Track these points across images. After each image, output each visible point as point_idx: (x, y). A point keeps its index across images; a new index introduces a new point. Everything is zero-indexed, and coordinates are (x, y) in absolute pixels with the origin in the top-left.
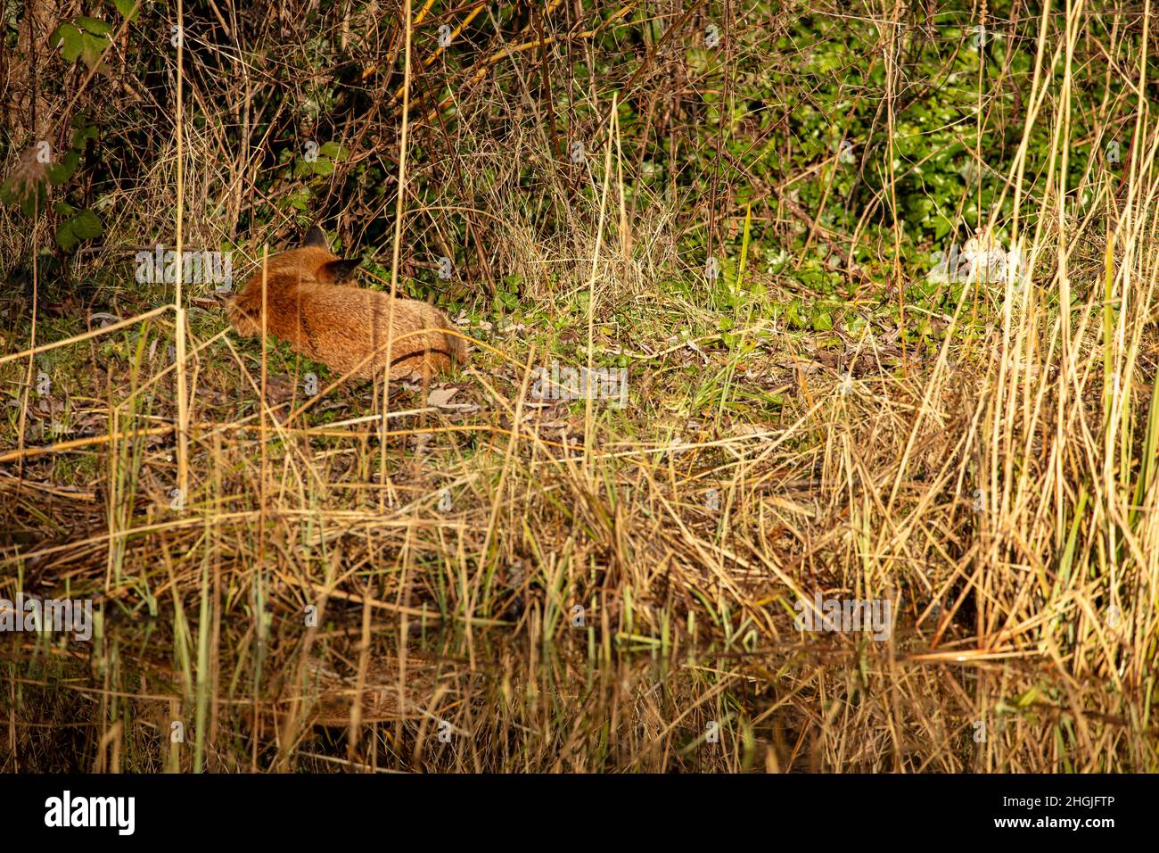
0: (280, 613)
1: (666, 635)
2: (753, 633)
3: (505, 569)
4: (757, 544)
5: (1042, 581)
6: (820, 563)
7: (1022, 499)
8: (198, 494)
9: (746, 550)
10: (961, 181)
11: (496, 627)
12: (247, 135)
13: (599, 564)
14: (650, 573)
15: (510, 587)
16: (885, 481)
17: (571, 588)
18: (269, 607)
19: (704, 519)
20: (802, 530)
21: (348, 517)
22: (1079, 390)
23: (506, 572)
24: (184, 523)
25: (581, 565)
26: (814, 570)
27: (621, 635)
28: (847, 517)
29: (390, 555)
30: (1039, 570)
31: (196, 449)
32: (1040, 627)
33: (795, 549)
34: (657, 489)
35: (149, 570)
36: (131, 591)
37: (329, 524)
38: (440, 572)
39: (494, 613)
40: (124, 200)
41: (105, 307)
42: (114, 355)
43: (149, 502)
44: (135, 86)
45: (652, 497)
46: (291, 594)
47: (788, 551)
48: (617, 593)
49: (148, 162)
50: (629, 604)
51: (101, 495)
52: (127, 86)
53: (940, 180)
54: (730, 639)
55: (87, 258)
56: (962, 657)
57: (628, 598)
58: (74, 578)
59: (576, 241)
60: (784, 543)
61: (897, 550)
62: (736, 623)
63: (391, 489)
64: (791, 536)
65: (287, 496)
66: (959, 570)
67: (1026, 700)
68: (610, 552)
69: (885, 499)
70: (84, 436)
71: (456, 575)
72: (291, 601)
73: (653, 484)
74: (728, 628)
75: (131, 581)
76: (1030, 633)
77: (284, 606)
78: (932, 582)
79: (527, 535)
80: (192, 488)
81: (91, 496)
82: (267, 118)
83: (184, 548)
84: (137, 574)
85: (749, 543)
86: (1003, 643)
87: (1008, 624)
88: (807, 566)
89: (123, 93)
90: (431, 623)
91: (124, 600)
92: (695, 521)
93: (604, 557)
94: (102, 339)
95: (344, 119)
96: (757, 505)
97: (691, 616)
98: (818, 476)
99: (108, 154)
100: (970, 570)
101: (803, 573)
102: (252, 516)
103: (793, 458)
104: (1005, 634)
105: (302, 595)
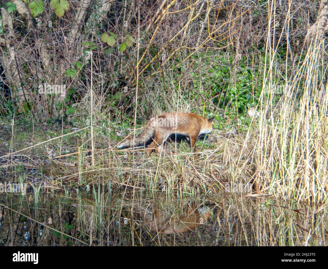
0: (114, 189)
1: (193, 192)
2: (211, 192)
3: (159, 179)
4: (210, 173)
5: (269, 180)
6: (223, 177)
7: (265, 163)
8: (96, 165)
9: (208, 174)
10: (246, 98)
11: (158, 191)
12: (102, 92)
13: (178, 178)
14: (189, 180)
15: (160, 183)
16: (237, 160)
17: (173, 183)
18: (111, 188)
19: (199, 168)
20: (219, 170)
21: (127, 169)
22: (276, 140)
23: (159, 180)
24: (93, 170)
25: (175, 178)
26: (222, 178)
27: (184, 192)
28: (229, 167)
29: (135, 177)
30: (269, 177)
31: (95, 155)
32: (269, 189)
33: (218, 174)
34: (190, 162)
35: (87, 180)
36: (83, 184)
37: (123, 170)
38: (146, 180)
39: (157, 189)
40: (78, 105)
41: (75, 127)
42: (77, 136)
43: (86, 166)
44: (80, 82)
45: (189, 164)
46: (115, 185)
47: (217, 174)
48: (183, 184)
49: (83, 97)
50: (185, 186)
51: (76, 165)
52: (78, 82)
53: (241, 98)
54: (206, 193)
55: (71, 117)
56: (254, 195)
57: (185, 185)
58: (72, 182)
59: (170, 112)
60: (216, 173)
61: (239, 174)
62: (207, 190)
63: (135, 163)
64: (217, 171)
65: (114, 165)
66: (252, 177)
67: (267, 204)
68: (181, 175)
69: (237, 163)
70: (72, 153)
71: (149, 180)
72: (116, 186)
73: (189, 161)
74: (206, 190)
75: (83, 182)
76: (267, 190)
77: (114, 187)
78: (247, 180)
79: (164, 172)
80: (95, 164)
81: (73, 165)
82: (107, 87)
83: (93, 176)
84: (84, 181)
85: (209, 173)
86: (262, 192)
87: (262, 189)
88: (221, 178)
89: (77, 83)
90: (144, 191)
91: (82, 186)
92: (197, 169)
93: (180, 176)
94: (75, 133)
95: (121, 87)
96: (210, 165)
97: (198, 188)
98: (222, 159)
99: (75, 96)
100: (254, 177)
101: (220, 179)
102: (107, 169)
103: (217, 155)
104: (262, 191)
105: (118, 185)
